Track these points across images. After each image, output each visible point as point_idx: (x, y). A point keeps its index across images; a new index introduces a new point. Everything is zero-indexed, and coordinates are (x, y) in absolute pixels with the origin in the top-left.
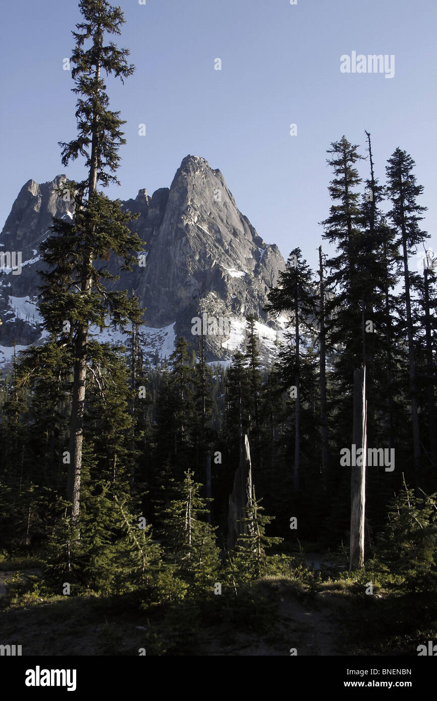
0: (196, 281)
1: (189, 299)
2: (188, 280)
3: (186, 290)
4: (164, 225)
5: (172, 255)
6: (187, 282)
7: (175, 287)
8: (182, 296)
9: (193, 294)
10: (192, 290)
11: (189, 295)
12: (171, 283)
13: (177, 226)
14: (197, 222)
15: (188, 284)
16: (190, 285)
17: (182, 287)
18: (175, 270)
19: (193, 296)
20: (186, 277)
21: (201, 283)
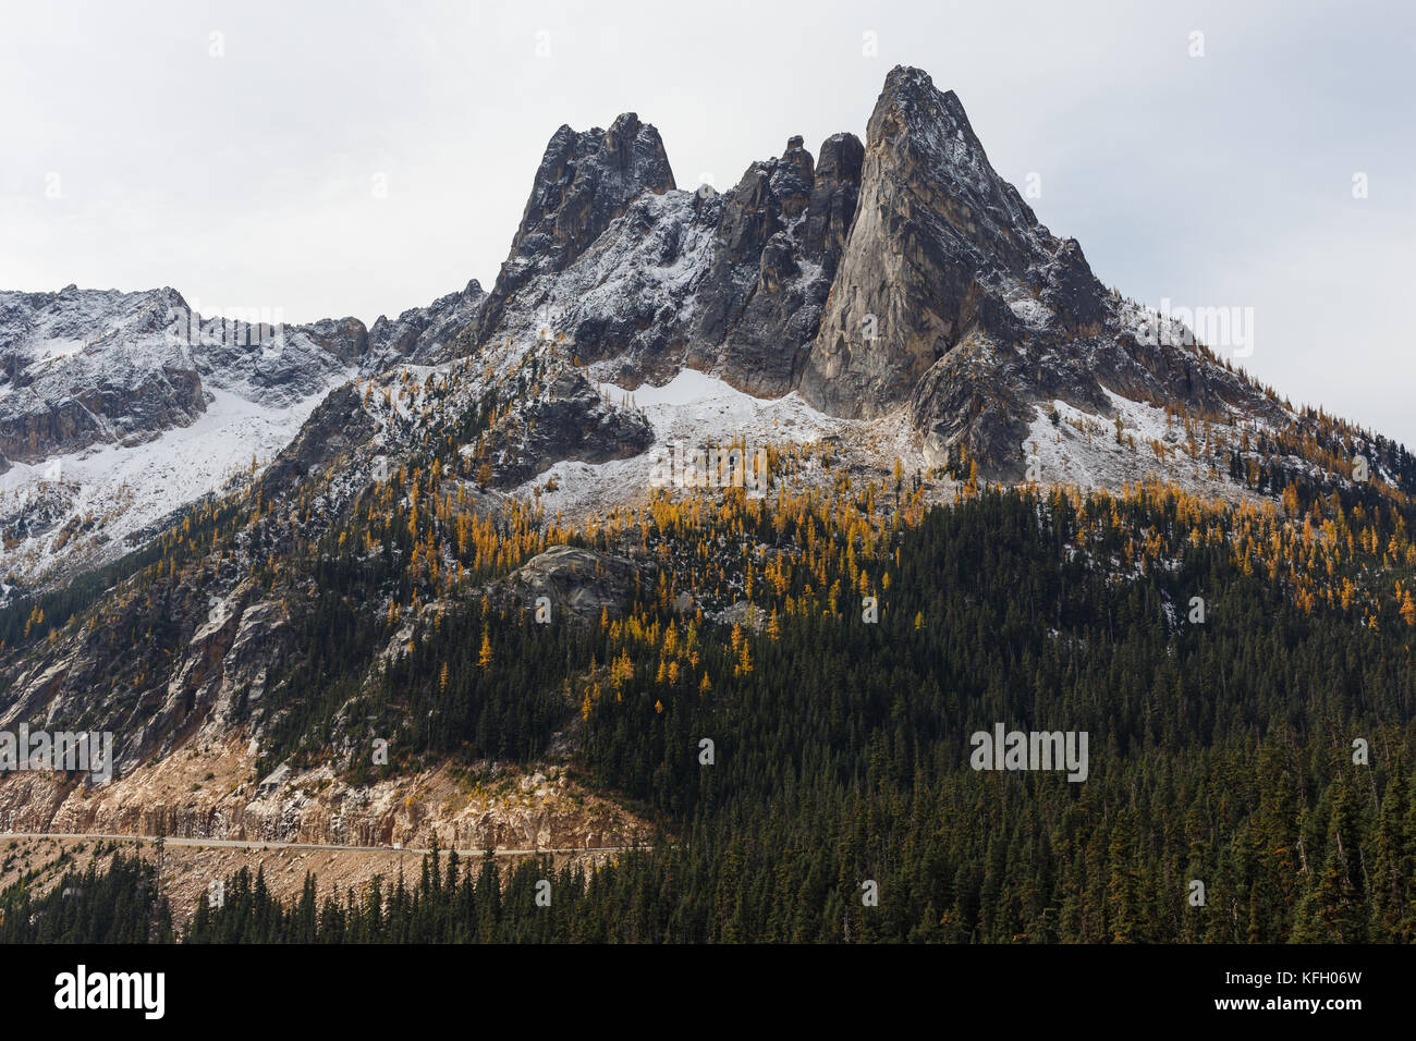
0: (940, 321)
1: (929, 357)
2: (924, 319)
3: (922, 339)
4: (864, 212)
5: (889, 270)
6: (923, 323)
7: (901, 334)
8: (916, 352)
9: (935, 345)
10: (934, 338)
11: (929, 349)
12: (891, 324)
13: (894, 212)
14: (932, 201)
15: (925, 326)
16: (929, 329)
17: (914, 334)
18: (898, 298)
19: (934, 349)
20: (921, 314)
21: (950, 325)
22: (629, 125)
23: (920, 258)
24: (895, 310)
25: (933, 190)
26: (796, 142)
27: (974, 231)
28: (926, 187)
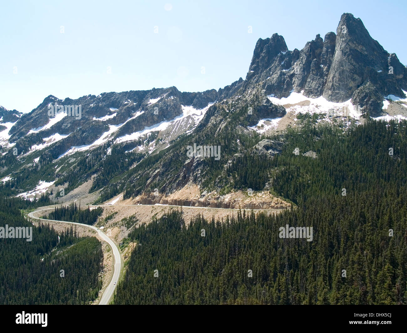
0: (358, 77)
1: (356, 87)
2: (354, 77)
3: (354, 83)
4: (337, 51)
6: (354, 79)
7: (348, 82)
8: (352, 86)
10: (357, 82)
11: (356, 85)
12: (345, 79)
13: (345, 51)
14: (355, 47)
16: (356, 80)
17: (352, 82)
18: (347, 73)
20: (353, 76)
21: (361, 78)
22: (276, 36)
23: (352, 61)
24: (346, 76)
25: (355, 44)
26: (318, 36)
27: (367, 54)
28: (353, 43)
